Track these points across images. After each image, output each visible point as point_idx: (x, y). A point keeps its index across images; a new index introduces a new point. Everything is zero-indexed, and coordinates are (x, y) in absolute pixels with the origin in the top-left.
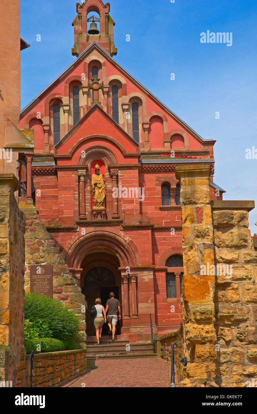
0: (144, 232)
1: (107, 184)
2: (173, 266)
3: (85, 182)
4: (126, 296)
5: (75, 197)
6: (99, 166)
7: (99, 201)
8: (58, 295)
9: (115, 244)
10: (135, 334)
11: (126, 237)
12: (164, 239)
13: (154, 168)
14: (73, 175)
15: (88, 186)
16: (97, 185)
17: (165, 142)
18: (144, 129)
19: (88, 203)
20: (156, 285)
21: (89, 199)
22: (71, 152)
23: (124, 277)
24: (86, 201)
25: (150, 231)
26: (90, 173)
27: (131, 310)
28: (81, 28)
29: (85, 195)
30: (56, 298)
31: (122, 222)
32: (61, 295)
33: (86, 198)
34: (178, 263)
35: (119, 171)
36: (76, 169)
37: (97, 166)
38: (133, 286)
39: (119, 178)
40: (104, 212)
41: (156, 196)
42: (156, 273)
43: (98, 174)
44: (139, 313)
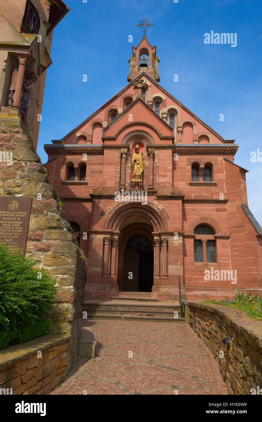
0: (176, 202)
1: (145, 161)
2: (200, 234)
3: (127, 159)
4: (158, 258)
5: (117, 170)
6: (138, 146)
7: (137, 174)
8: (35, 243)
9: (150, 212)
10: (164, 293)
11: (159, 206)
12: (193, 210)
13: (185, 151)
14: (117, 153)
15: (129, 162)
16: (137, 161)
17: (194, 141)
18: (178, 132)
19: (128, 177)
20: (184, 250)
21: (130, 174)
22: (116, 134)
23: (157, 241)
24: (127, 175)
25: (180, 201)
26: (131, 153)
27: (161, 270)
28: (134, 63)
29: (126, 170)
30: (32, 247)
31: (156, 192)
32: (39, 244)
33: (126, 173)
34: (204, 231)
35: (156, 151)
36: (118, 148)
37: (137, 146)
38: (164, 249)
39: (155, 156)
40: (141, 184)
41: (187, 174)
42: (185, 239)
43: (138, 153)
44: (169, 274)
